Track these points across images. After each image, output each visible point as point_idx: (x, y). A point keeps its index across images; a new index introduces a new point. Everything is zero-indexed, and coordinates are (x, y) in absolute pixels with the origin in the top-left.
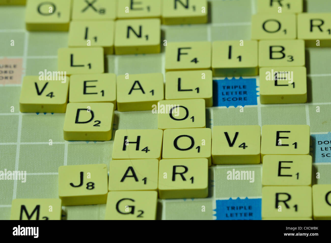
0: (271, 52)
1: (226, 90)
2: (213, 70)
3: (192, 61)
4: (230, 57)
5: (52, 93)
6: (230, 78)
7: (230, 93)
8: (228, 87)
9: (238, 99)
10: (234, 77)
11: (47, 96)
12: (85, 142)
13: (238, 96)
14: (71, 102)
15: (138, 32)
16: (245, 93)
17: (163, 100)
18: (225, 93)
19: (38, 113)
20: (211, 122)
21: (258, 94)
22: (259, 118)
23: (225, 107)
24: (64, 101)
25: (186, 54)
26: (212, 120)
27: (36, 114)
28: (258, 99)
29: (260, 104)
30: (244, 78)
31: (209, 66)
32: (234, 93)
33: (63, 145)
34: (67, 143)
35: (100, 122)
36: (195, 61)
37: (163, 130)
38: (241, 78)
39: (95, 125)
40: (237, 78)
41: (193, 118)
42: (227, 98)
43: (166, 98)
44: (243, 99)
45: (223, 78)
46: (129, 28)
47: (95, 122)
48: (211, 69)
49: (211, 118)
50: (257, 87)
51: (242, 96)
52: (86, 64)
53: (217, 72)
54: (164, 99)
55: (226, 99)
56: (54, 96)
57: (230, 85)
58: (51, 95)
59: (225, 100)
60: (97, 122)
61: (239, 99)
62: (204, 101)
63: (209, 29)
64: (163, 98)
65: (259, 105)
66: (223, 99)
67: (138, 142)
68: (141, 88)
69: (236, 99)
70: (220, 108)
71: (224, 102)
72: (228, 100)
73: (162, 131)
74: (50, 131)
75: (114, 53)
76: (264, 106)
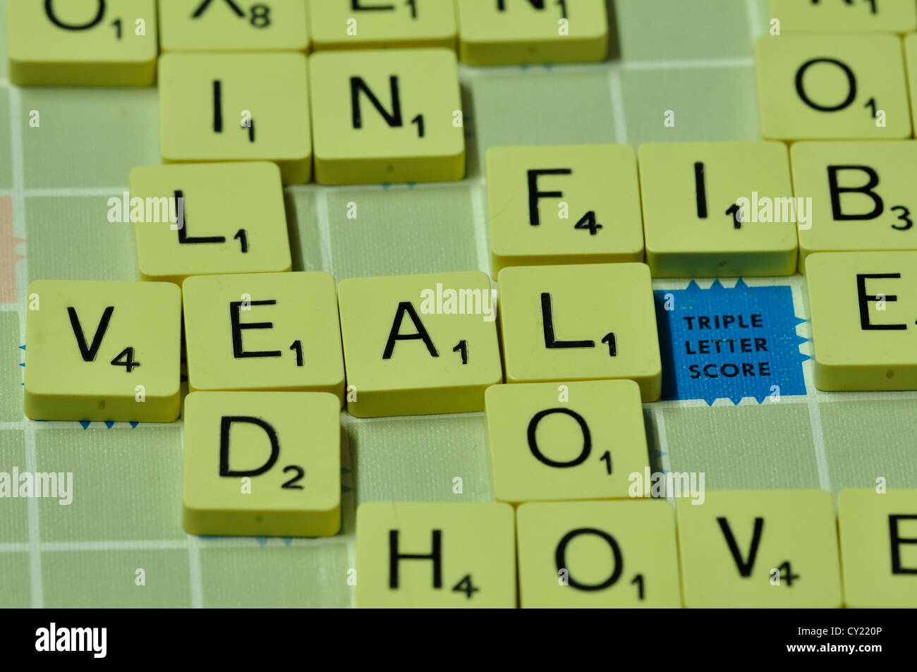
0: (836, 191)
1: (699, 334)
2: (650, 258)
3: (579, 226)
4: (702, 212)
5: (129, 352)
6: (705, 285)
7: (712, 346)
8: (704, 322)
9: (741, 371)
10: (716, 279)
11: (115, 362)
12: (253, 543)
13: (739, 358)
14: (195, 390)
15: (387, 104)
16: (761, 344)
17: (499, 383)
18: (694, 346)
19: (85, 423)
20: (660, 461)
21: (804, 349)
22: (816, 449)
23: (701, 403)
24: (174, 387)
25: (557, 195)
26: (665, 454)
27: (79, 426)
28: (808, 369)
29: (816, 391)
30: (751, 283)
31: (637, 248)
32: (725, 346)
33: (182, 554)
34: (194, 545)
35: (301, 474)
36: (589, 223)
37: (515, 505)
38: (740, 284)
39: (287, 486)
40: (729, 284)
41: (607, 457)
42: (704, 366)
43: (510, 375)
44: (756, 370)
45: (683, 286)
46: (357, 85)
47: (286, 469)
48: (643, 256)
49: (659, 446)
50: (800, 321)
51: (754, 358)
52: (230, 234)
53: (665, 264)
54: (504, 380)
55: (700, 369)
56: (137, 364)
57: (710, 312)
58: (127, 360)
59: (699, 374)
60: (293, 474)
61: (745, 371)
62: (635, 387)
63: (613, 79)
64: (499, 376)
65: (814, 398)
66: (691, 368)
67: (436, 556)
68: (422, 334)
69: (733, 371)
70: (684, 404)
71: (696, 380)
72: (707, 374)
73: (510, 509)
74: (133, 497)
75: (312, 180)
76: (828, 398)
